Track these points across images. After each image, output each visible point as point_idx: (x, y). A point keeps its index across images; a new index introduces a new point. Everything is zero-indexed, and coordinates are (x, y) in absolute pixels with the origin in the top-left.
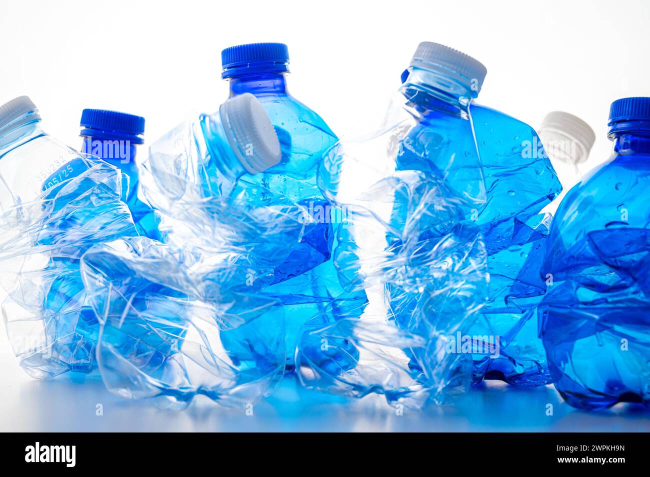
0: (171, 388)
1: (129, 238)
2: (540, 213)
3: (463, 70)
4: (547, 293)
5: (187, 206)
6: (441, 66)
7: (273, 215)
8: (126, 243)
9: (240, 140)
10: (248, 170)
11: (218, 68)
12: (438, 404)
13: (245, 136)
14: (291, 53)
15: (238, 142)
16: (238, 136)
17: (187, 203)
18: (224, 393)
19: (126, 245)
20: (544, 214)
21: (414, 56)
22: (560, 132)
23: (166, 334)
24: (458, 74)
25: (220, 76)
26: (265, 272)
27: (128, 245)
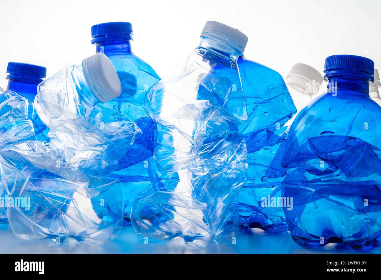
0: (53, 234)
1: (30, 141)
2: (285, 126)
3: (232, 39)
4: (287, 175)
5: (62, 122)
6: (219, 36)
7: (116, 128)
8: (28, 145)
9: (94, 82)
10: (100, 100)
11: (89, 37)
12: (217, 244)
13: (97, 79)
14: (134, 28)
15: (94, 83)
16: (93, 80)
17: (63, 120)
18: (86, 237)
19: (28, 146)
20: (287, 126)
21: (203, 30)
22: (301, 76)
23: (53, 200)
24: (230, 41)
25: (90, 42)
26: (112, 162)
27: (29, 146)
